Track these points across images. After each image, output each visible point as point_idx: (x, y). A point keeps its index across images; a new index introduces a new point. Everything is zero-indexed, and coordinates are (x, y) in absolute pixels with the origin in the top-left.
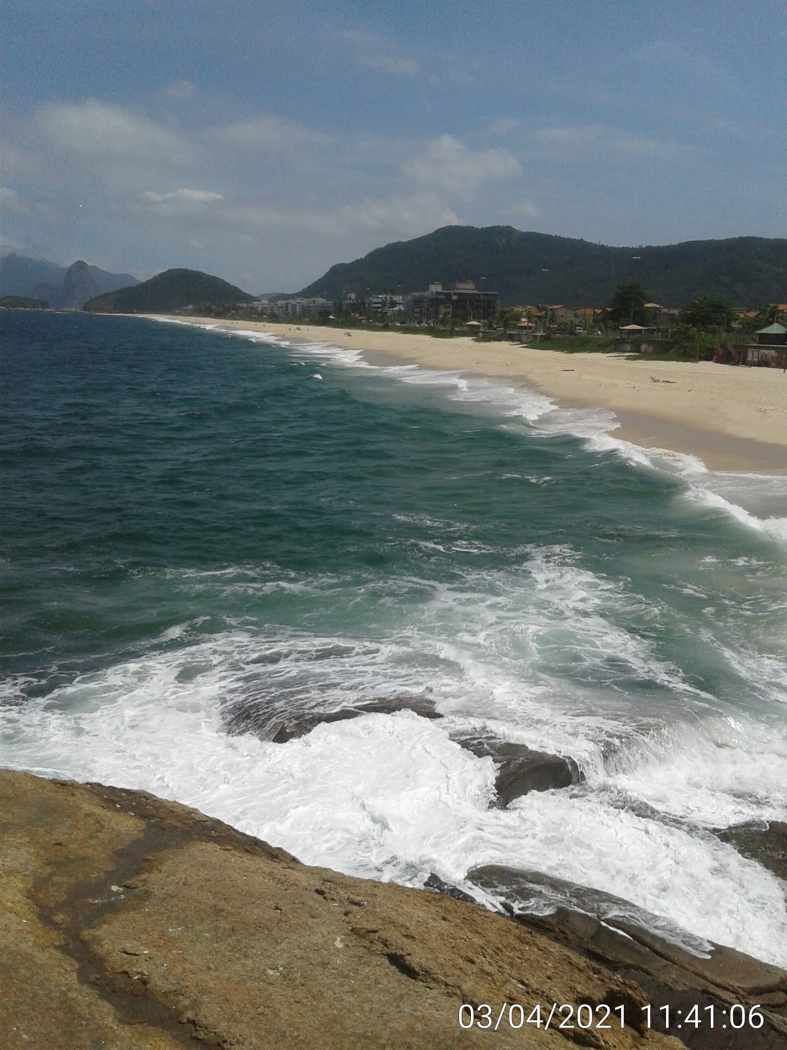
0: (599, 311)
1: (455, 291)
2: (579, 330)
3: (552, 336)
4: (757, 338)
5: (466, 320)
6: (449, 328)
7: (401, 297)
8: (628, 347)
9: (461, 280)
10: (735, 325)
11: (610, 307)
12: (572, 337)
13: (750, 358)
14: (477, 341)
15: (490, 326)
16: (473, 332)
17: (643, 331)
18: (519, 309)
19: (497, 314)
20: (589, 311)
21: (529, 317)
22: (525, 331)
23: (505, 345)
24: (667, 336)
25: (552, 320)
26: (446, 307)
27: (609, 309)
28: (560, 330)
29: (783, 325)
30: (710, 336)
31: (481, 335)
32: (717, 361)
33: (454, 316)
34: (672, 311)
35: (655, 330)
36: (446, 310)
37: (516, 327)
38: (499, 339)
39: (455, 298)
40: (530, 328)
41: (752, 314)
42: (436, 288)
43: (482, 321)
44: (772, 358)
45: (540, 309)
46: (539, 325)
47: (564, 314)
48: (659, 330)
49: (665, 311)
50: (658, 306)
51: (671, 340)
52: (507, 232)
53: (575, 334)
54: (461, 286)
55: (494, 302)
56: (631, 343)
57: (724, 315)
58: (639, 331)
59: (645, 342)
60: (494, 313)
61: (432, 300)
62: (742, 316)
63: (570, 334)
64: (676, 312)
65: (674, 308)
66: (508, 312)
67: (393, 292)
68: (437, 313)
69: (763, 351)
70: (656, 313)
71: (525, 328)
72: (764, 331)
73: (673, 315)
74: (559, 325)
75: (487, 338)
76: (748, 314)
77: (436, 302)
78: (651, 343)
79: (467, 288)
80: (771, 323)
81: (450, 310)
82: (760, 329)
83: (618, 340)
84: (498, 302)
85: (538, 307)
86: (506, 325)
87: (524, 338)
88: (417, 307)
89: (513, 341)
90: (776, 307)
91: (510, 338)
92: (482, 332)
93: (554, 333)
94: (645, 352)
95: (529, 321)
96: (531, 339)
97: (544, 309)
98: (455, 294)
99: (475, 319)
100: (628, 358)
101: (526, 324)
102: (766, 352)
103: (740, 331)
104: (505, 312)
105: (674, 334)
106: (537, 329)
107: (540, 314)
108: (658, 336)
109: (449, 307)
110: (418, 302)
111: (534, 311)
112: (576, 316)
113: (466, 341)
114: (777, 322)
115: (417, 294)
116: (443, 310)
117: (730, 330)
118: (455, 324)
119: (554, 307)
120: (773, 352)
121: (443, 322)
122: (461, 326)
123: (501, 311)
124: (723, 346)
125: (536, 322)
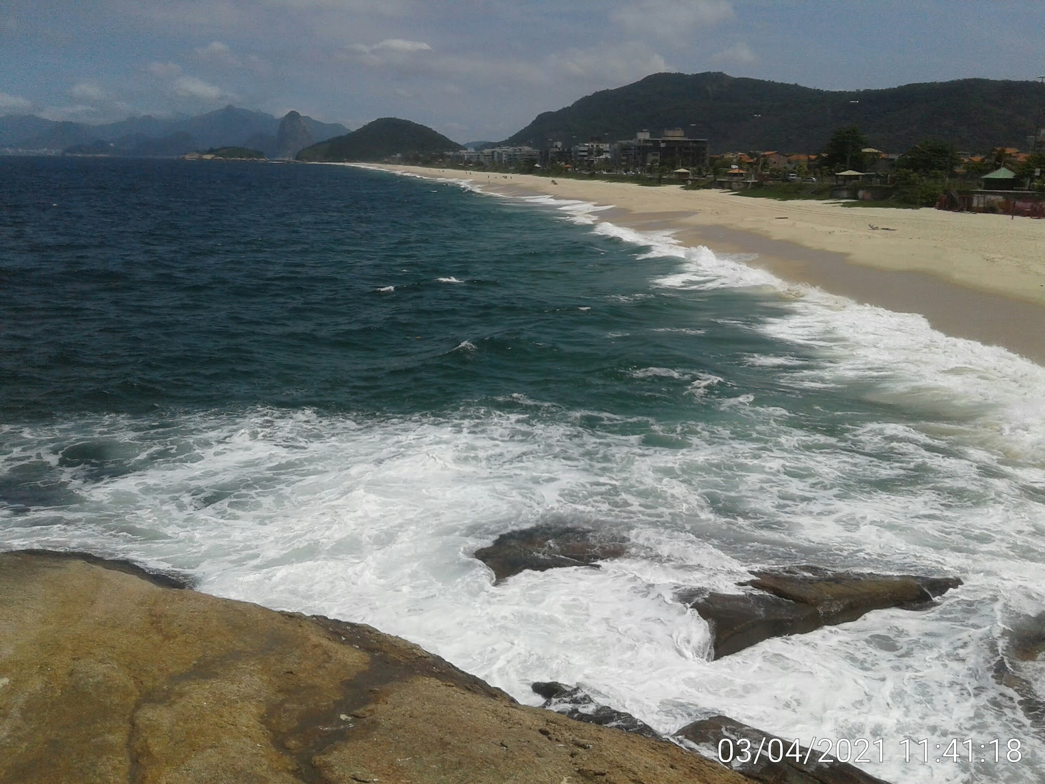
0: (813, 157)
1: (664, 138)
2: (793, 176)
3: (765, 183)
4: (983, 184)
5: (674, 168)
6: (656, 176)
7: (608, 145)
8: (845, 194)
9: (670, 128)
10: (959, 170)
11: (825, 152)
12: (786, 184)
13: (975, 204)
14: (686, 188)
15: (699, 173)
16: (681, 180)
17: (860, 178)
18: (729, 156)
19: (707, 162)
20: (803, 157)
21: (740, 164)
22: (735, 178)
23: (714, 193)
24: (885, 182)
25: (765, 164)
26: (654, 155)
27: (824, 155)
28: (772, 177)
29: (1010, 169)
30: (932, 181)
31: (690, 183)
32: (940, 208)
33: (661, 164)
34: (891, 156)
35: (873, 176)
36: (653, 158)
37: (726, 174)
38: (708, 186)
39: (663, 145)
40: (741, 174)
41: (977, 159)
42: (644, 136)
43: (691, 168)
44: (999, 203)
45: (751, 156)
46: (751, 171)
47: (777, 161)
48: (878, 176)
49: (884, 155)
50: (876, 151)
51: (890, 186)
52: (718, 78)
53: (788, 180)
54: (670, 133)
55: (704, 149)
56: (847, 189)
57: (947, 159)
58: (856, 177)
59: (863, 189)
60: (703, 161)
61: (639, 148)
62: (966, 160)
63: (783, 181)
64: (895, 157)
65: (893, 152)
66: (717, 159)
67: (600, 140)
68: (644, 160)
69: (989, 197)
70: (874, 158)
71: (735, 175)
72: (991, 176)
73: (893, 160)
74: (772, 170)
75: (696, 186)
76: (973, 158)
77: (643, 150)
78: (868, 189)
79: (676, 135)
80: (998, 167)
81: (658, 158)
82: (987, 172)
83: (832, 186)
84: (708, 149)
85: (749, 154)
86: (716, 173)
87: (735, 185)
88: (623, 155)
89: (723, 188)
90: (1003, 151)
91: (721, 185)
92: (691, 180)
93: (767, 180)
94: (863, 199)
95: (740, 168)
96: (742, 186)
97: (756, 155)
98: (663, 141)
99: (683, 166)
100: (845, 205)
101: (736, 171)
102: (993, 198)
103: (964, 177)
104: (716, 159)
105: (893, 180)
106: (748, 176)
107: (752, 161)
108: (876, 183)
109: (656, 155)
110: (625, 149)
111: (746, 158)
112: (789, 162)
113: (675, 189)
114: (1004, 166)
115: (624, 142)
116: (650, 157)
117: (953, 175)
118: (663, 172)
119: (767, 153)
120: (1000, 199)
121: (650, 170)
122: (669, 173)
123: (711, 158)
124: (945, 192)
125: (748, 170)
